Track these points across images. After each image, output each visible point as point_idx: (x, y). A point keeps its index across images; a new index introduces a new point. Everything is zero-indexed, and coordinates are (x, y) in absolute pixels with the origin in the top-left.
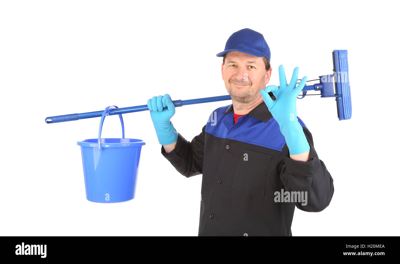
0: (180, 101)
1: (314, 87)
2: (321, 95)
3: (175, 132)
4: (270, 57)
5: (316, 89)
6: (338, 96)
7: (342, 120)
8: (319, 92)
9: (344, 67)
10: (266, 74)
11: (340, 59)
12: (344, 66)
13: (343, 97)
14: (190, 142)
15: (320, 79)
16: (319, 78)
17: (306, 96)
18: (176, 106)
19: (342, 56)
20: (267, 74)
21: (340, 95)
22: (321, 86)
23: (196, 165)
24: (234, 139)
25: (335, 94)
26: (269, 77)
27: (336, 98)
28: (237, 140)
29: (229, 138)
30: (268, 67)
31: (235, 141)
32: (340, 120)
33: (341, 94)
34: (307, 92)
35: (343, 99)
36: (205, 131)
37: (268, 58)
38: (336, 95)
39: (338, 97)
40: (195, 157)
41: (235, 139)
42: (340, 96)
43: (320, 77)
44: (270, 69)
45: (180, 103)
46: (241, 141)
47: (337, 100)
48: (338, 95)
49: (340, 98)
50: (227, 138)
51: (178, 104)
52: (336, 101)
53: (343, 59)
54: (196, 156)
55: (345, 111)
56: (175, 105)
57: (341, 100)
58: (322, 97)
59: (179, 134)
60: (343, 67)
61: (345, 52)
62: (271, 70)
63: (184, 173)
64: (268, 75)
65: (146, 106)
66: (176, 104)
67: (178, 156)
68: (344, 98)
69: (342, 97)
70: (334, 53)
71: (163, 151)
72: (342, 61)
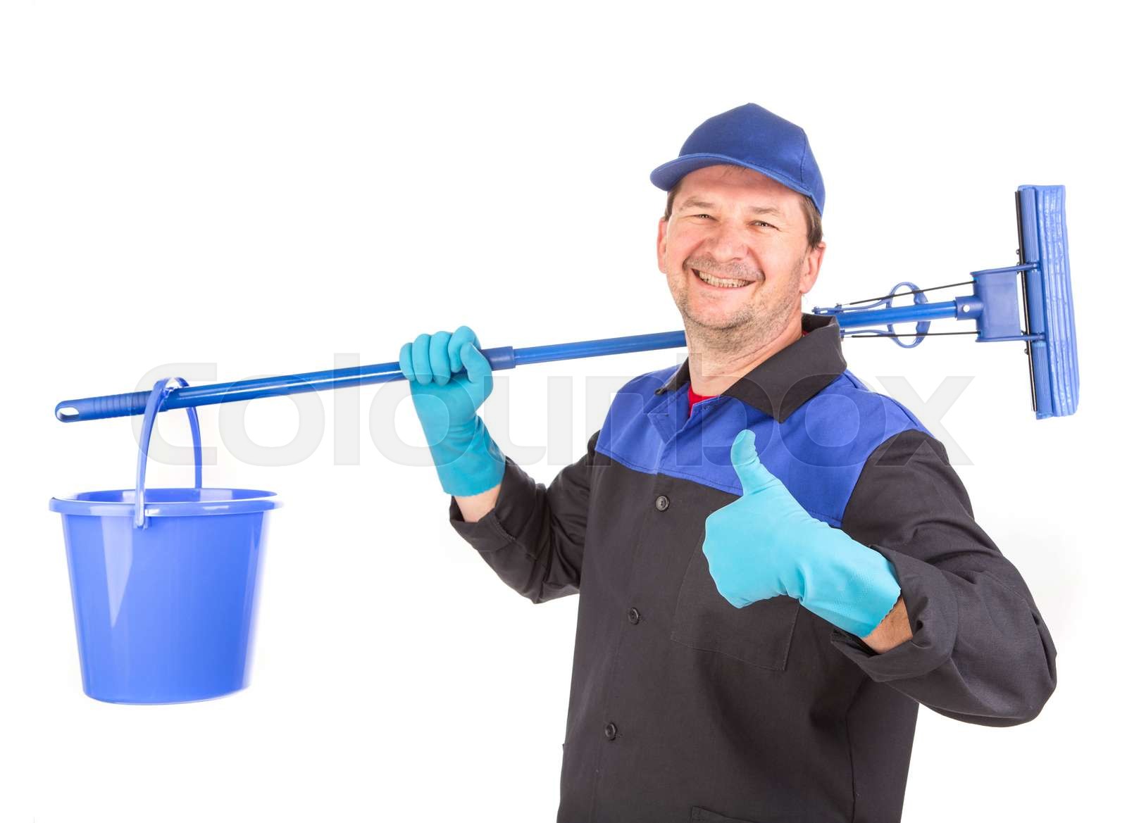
0: (507, 350)
1: (954, 309)
2: (977, 335)
3: (494, 453)
4: (822, 203)
5: (960, 315)
6: (1036, 336)
7: (1046, 416)
8: (971, 325)
9: (1053, 242)
10: (806, 259)
11: (1041, 215)
12: (1053, 238)
13: (1051, 339)
14: (547, 487)
15: (974, 282)
16: (972, 279)
17: (927, 337)
18: (494, 367)
19: (1048, 205)
20: (809, 259)
21: (1042, 334)
22: (978, 306)
23: (566, 563)
24: (680, 476)
25: (1025, 330)
26: (813, 273)
27: (1027, 342)
28: (690, 478)
29: (667, 473)
30: (814, 237)
31: (687, 484)
32: (1039, 417)
33: (1043, 330)
34: (930, 322)
35: (1051, 349)
36: (596, 449)
37: (816, 203)
38: (1026, 333)
39: (1034, 341)
40: (564, 537)
41: (685, 477)
42: (1041, 337)
43: (975, 274)
44: (820, 245)
45: (507, 358)
46: (703, 482)
47: (1031, 351)
48: (1035, 334)
49: (1042, 344)
50: (659, 474)
51: (501, 359)
52: (1028, 353)
53: (1051, 213)
54: (564, 531)
55: (1055, 387)
56: (491, 363)
57: (1045, 350)
58: (981, 339)
59: (507, 458)
60: (1049, 240)
61: (1057, 191)
62: (822, 249)
63: (524, 587)
64: (810, 265)
65: (396, 366)
66: (494, 360)
67: (507, 532)
68: (1052, 344)
69: (1046, 340)
70: (1019, 196)
71: (456, 515)
72: (1048, 222)
